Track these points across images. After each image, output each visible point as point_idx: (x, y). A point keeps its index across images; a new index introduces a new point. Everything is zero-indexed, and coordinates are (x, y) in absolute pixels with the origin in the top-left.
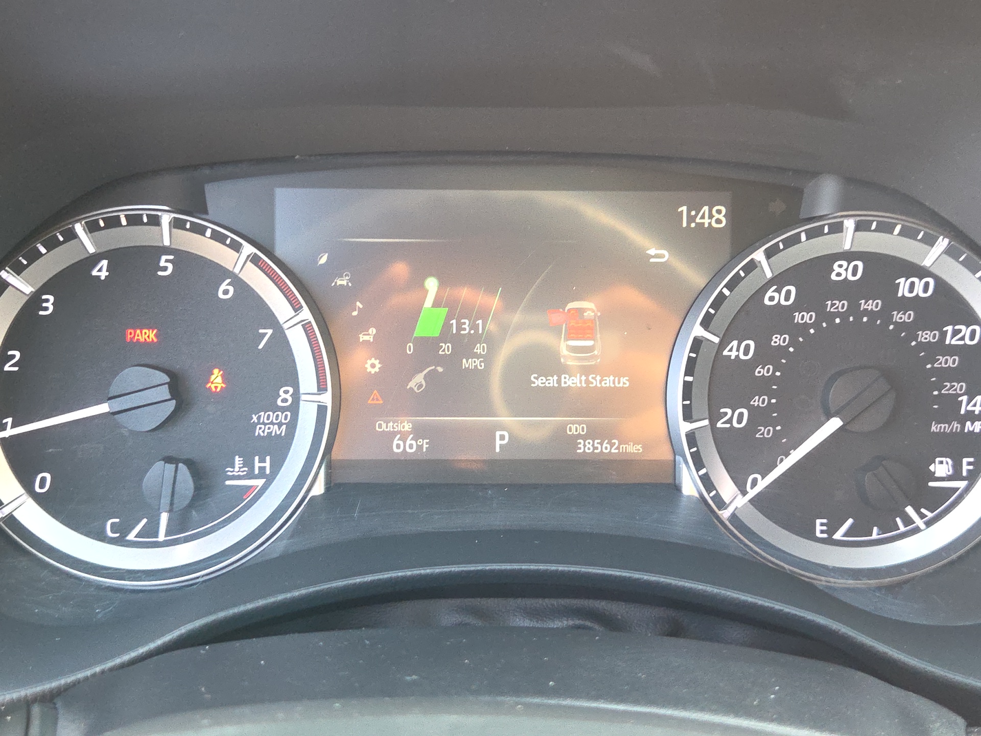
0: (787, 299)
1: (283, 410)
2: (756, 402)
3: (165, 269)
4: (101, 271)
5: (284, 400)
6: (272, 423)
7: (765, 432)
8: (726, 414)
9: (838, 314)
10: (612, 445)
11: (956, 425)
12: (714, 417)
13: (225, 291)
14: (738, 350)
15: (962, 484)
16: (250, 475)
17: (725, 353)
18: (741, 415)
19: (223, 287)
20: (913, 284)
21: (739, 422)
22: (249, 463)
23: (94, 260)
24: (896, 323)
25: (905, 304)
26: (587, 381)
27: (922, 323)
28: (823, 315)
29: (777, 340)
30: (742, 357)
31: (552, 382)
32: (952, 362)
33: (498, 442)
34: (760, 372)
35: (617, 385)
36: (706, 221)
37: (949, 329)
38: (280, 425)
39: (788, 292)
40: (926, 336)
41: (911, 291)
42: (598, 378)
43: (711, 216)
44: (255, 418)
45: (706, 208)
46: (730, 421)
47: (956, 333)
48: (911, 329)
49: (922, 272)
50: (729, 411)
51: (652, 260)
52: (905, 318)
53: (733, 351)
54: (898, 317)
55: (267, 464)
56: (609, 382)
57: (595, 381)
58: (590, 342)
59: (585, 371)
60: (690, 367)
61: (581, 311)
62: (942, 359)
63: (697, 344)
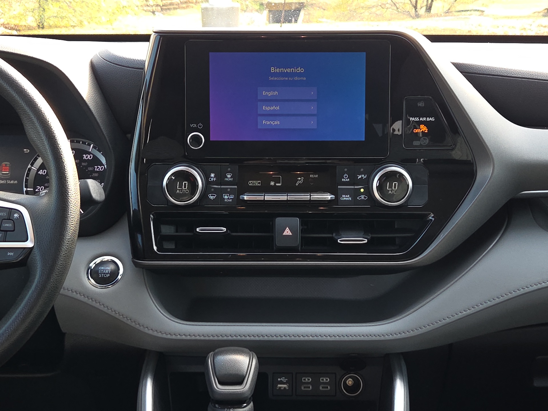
2: (46, 185)
8: (38, 188)
14: (42, 172)
17: (39, 173)
18: (42, 188)
20: (87, 156)
24: (82, 166)
25: (85, 161)
26: (6, 182)
27: (89, 166)
30: (43, 174)
34: (47, 177)
35: (14, 183)
37: (96, 167)
40: (90, 169)
41: (87, 158)
42: (9, 181)
46: (39, 190)
47: (98, 168)
48: (86, 167)
49: (89, 153)
50: (39, 187)
51: (25, 152)
52: (85, 164)
54: (83, 164)
56: (12, 182)
57: (9, 182)
58: (8, 172)
59: (6, 179)
60: (28, 175)
61: (6, 164)
62: (94, 174)
63: (30, 170)
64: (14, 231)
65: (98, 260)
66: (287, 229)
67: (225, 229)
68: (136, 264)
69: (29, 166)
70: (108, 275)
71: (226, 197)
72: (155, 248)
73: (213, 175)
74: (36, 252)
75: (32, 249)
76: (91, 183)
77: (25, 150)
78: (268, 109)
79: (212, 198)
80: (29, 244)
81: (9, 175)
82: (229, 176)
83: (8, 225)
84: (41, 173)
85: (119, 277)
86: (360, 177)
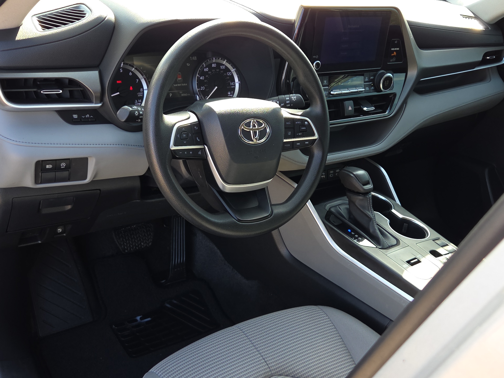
0: (207, 70)
1: (141, 92)
2: (205, 86)
3: (121, 71)
5: (142, 91)
6: (140, 94)
7: (207, 90)
9: (217, 71)
10: (186, 94)
11: (230, 87)
12: (201, 88)
13: (131, 74)
15: (232, 95)
16: (138, 103)
17: (200, 79)
18: (204, 88)
19: (130, 73)
21: (203, 89)
22: (138, 101)
24: (221, 73)
25: (222, 70)
27: (224, 72)
28: (212, 72)
29: (207, 76)
30: (203, 79)
31: (177, 85)
32: (228, 78)
33: (170, 95)
34: (205, 81)
35: (185, 85)
36: (194, 59)
38: (141, 95)
39: (207, 69)
40: (225, 74)
41: (222, 68)
43: (194, 58)
44: (138, 94)
45: (194, 57)
46: (202, 89)
49: (223, 65)
53: (201, 78)
55: (140, 101)
57: (183, 85)
58: (181, 79)
59: (181, 83)
61: (179, 74)
62: (227, 77)
64: (308, 131)
66: (350, 107)
77: (187, 64)
80: (316, 137)
81: (182, 80)
82: (325, 82)
83: (304, 128)
84: (201, 79)
86: (371, 78)
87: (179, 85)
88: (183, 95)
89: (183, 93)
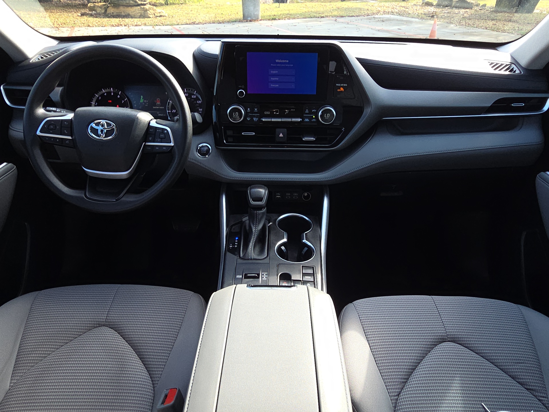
3: (112, 94)
4: (105, 94)
19: (118, 96)
23: (105, 93)
31: (155, 108)
32: (198, 105)
37: (198, 101)
40: (195, 102)
41: (193, 97)
50: (174, 110)
51: (166, 94)
54: (192, 100)
56: (162, 108)
57: (160, 108)
58: (160, 103)
59: (159, 106)
60: (168, 105)
61: (158, 99)
63: (169, 102)
64: (165, 138)
65: (200, 145)
66: (281, 134)
67: (254, 133)
68: (217, 148)
69: (169, 101)
70: (205, 152)
71: (255, 119)
72: (225, 141)
73: (249, 109)
74: (175, 147)
75: (173, 146)
76: (196, 114)
78: (273, 79)
79: (248, 119)
80: (172, 144)
82: (256, 110)
83: (162, 136)
85: (210, 151)
86: (313, 111)
87: (157, 107)
88: (159, 115)
89: (160, 114)
